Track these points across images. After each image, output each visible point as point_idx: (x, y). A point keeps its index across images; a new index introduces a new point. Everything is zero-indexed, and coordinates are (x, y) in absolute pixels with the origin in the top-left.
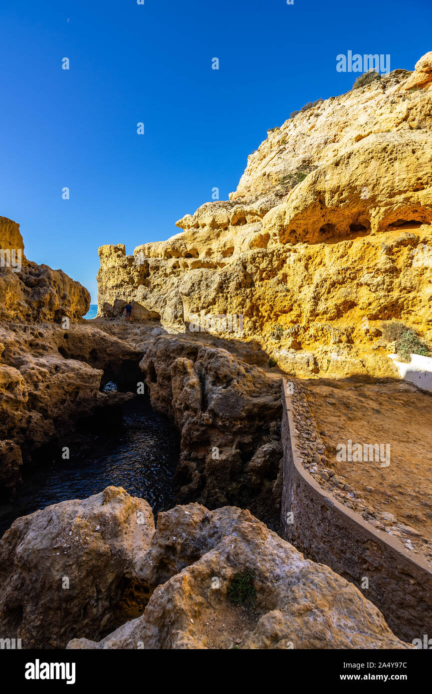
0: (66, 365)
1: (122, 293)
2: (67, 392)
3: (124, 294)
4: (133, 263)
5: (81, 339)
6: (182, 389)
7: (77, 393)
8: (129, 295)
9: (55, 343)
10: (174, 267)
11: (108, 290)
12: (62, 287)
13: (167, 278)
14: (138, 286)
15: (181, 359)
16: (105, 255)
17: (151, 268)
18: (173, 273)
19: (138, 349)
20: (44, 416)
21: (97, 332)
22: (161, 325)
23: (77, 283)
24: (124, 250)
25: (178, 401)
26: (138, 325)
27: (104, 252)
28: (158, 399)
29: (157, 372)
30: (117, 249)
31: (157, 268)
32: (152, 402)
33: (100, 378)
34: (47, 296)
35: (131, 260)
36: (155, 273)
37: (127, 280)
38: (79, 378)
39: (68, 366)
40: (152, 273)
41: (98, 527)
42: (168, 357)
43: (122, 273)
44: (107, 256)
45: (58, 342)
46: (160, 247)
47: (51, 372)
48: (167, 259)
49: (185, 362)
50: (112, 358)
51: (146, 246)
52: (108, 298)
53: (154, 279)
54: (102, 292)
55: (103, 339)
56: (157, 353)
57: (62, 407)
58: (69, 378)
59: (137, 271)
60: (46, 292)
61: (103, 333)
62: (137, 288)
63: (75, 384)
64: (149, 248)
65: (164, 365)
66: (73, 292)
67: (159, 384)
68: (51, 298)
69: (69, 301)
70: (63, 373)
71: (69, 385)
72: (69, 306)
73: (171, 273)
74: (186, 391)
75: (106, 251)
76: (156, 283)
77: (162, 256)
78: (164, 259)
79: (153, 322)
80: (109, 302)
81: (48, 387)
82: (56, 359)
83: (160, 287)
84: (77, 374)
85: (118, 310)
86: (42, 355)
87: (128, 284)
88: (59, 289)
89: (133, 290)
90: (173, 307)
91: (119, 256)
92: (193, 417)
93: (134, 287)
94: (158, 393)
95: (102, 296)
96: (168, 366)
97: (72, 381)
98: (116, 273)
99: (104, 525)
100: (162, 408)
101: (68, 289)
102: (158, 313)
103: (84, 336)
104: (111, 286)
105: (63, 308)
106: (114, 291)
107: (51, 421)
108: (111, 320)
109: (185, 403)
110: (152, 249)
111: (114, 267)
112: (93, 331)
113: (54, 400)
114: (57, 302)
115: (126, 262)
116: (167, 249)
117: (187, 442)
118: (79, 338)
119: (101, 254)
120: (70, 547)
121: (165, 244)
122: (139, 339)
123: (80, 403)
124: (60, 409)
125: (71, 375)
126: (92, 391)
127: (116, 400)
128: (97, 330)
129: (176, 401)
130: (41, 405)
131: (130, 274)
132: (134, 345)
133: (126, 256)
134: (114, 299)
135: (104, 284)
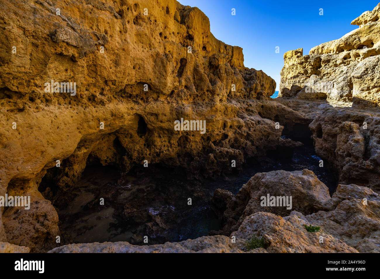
0: (263, 121)
1: (298, 81)
2: (264, 135)
3: (299, 82)
4: (309, 60)
5: (271, 108)
6: (346, 143)
7: (268, 136)
8: (302, 82)
9: (257, 110)
10: (345, 58)
11: (287, 80)
12: (262, 79)
13: (336, 68)
14: (311, 75)
15: (348, 123)
16: (288, 58)
17: (323, 62)
18: (343, 63)
19: (307, 117)
20: (252, 144)
21: (280, 105)
22: (328, 102)
23: (269, 77)
24: (302, 52)
25: (341, 150)
26: (308, 102)
27: (287, 56)
28: (321, 149)
29: (323, 131)
30: (297, 52)
31: (328, 61)
32: (316, 150)
33: (282, 130)
34: (254, 85)
35: (307, 58)
36: (326, 65)
37: (303, 72)
38: (270, 129)
39: (264, 122)
40: (323, 65)
41: (301, 183)
42: (335, 122)
43: (299, 68)
44: (289, 58)
45: (258, 109)
46: (333, 45)
47: (256, 124)
48: (338, 53)
49: (352, 125)
50: (288, 121)
51: (321, 46)
52: (287, 85)
53: (324, 69)
54: (283, 82)
55: (283, 109)
56: (325, 119)
57: (260, 142)
58: (265, 127)
59: (311, 65)
60: (254, 83)
61: (283, 106)
62: (309, 77)
63: (268, 131)
64: (323, 47)
65: (330, 127)
66: (267, 82)
67: (324, 139)
68: (256, 86)
69: (265, 87)
70: (262, 125)
71: (265, 131)
72: (265, 90)
73: (341, 64)
74: (350, 144)
75: (289, 55)
76: (326, 72)
77: (334, 51)
78: (336, 53)
79: (319, 100)
80: (287, 87)
81: (255, 131)
82: (258, 118)
83: (329, 75)
84: (269, 126)
85: (294, 92)
86: (251, 115)
87: (303, 74)
88: (260, 81)
89: (306, 79)
90: (339, 89)
91: (298, 57)
92: (354, 162)
93: (307, 77)
94: (322, 145)
95: (283, 84)
96: (333, 128)
97: (267, 130)
98: (295, 68)
99: (304, 183)
100: (324, 155)
101: (265, 80)
102: (325, 94)
103: (272, 107)
104: (290, 78)
105: (262, 91)
106: (292, 81)
107: (255, 147)
108: (288, 99)
109: (348, 152)
110: (326, 48)
111: (293, 65)
112: (277, 105)
113: (257, 138)
114: (259, 88)
115: (303, 60)
116: (340, 45)
117: (346, 176)
118: (269, 108)
119: (286, 57)
120: (288, 185)
121: (339, 41)
122: (308, 111)
123: (269, 142)
124: (259, 143)
125: (266, 126)
126: (276, 136)
127: (291, 144)
128: (279, 104)
129: (339, 150)
130: (251, 138)
131: (305, 68)
132: (304, 114)
133: (304, 56)
134: (292, 85)
135: (285, 76)
